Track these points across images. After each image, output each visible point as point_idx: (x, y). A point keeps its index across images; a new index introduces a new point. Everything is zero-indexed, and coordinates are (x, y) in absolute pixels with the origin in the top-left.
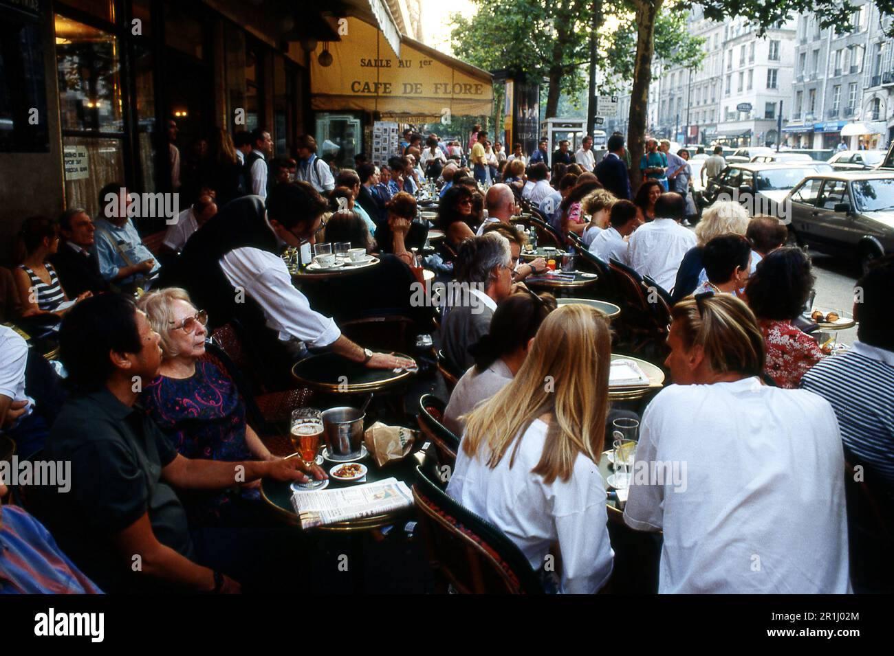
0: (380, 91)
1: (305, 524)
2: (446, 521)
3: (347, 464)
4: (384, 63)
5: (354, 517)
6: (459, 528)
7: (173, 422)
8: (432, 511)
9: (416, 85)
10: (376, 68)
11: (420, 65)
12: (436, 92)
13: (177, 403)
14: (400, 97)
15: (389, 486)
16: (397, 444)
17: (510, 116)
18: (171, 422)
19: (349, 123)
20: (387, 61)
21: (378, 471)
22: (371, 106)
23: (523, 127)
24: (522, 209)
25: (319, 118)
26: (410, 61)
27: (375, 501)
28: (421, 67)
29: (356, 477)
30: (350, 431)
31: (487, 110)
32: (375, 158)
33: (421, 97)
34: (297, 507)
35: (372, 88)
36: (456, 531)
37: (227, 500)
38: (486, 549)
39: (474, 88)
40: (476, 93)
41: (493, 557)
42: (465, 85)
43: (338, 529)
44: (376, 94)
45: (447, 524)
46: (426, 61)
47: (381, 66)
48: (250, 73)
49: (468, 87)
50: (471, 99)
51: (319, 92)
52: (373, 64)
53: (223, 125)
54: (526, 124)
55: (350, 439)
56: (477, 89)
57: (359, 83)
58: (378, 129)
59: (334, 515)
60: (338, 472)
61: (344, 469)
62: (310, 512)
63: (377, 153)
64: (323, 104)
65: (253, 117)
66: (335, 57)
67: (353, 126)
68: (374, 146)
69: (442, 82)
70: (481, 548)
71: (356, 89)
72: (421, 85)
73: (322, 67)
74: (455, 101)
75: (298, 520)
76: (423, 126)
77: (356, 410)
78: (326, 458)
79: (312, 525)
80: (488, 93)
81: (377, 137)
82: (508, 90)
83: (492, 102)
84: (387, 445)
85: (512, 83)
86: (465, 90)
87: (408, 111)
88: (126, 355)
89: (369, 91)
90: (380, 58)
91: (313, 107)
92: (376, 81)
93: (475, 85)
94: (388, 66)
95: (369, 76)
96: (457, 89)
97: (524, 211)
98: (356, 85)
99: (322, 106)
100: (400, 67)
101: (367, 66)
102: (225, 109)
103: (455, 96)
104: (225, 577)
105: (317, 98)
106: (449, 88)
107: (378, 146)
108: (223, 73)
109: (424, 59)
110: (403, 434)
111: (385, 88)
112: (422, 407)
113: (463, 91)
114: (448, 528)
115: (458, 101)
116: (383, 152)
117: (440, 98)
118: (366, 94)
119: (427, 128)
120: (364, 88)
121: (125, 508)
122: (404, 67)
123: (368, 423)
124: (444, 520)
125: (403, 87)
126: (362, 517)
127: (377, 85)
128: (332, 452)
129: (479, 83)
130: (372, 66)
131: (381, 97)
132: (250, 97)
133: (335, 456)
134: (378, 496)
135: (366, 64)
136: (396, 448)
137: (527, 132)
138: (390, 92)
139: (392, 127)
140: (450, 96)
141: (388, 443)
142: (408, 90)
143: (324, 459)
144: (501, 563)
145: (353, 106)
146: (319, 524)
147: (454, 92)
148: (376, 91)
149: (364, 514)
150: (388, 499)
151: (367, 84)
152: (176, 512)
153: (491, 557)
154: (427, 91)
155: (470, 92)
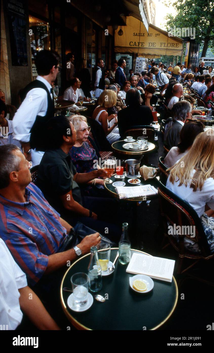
0: (140, 45)
1: (121, 198)
2: (171, 201)
3: (134, 179)
4: (142, 35)
5: (137, 196)
6: (175, 203)
7: (75, 161)
8: (166, 197)
9: (154, 43)
10: (139, 36)
11: (155, 35)
12: (161, 46)
13: (76, 155)
14: (147, 48)
15: (149, 187)
16: (151, 173)
17: (187, 56)
18: (74, 161)
19: (128, 58)
20: (143, 34)
21: (144, 182)
22: (136, 51)
23: (192, 60)
24: (191, 92)
25: (117, 56)
26: (152, 34)
27: (144, 192)
28: (156, 36)
29: (136, 183)
30: (135, 167)
31: (180, 54)
32: (136, 71)
33: (155, 48)
34: (117, 192)
35: (137, 44)
36: (174, 204)
37: (91, 188)
38: (184, 211)
39: (175, 44)
40: (176, 47)
41: (187, 214)
42: (172, 44)
43: (131, 200)
44: (138, 47)
45: (171, 202)
46: (158, 34)
47: (141, 36)
48: (93, 38)
49: (173, 44)
50: (174, 49)
51: (118, 46)
52: (138, 35)
53: (84, 57)
54: (193, 60)
55: (135, 170)
56: (177, 45)
57: (132, 42)
58: (138, 60)
59: (130, 195)
60: (130, 181)
61: (133, 180)
62: (122, 194)
63: (137, 69)
64: (119, 50)
65: (94, 55)
66: (124, 32)
67: (129, 59)
68: (136, 66)
69: (163, 42)
70: (183, 211)
71: (131, 45)
72: (155, 43)
73: (119, 36)
74: (168, 50)
75: (118, 196)
76: (153, 59)
77: (137, 160)
78: (126, 176)
79: (123, 198)
80: (180, 47)
81: (137, 63)
82: (187, 46)
83: (182, 51)
84: (148, 174)
85: (189, 43)
86: (172, 45)
87: (150, 53)
88: (68, 137)
89: (136, 45)
90: (141, 33)
91: (115, 51)
92: (139, 42)
93: (176, 43)
94: (143, 36)
95: (136, 39)
96: (169, 45)
97: (192, 93)
98: (131, 43)
99: (119, 51)
100: (148, 36)
101: (136, 36)
102: (85, 51)
103: (168, 48)
104: (93, 213)
105: (116, 48)
106: (166, 45)
107: (138, 67)
108: (85, 38)
109: (157, 34)
110: (153, 170)
111: (142, 44)
112: (160, 161)
113: (171, 46)
114: (171, 203)
115: (170, 50)
116: (139, 69)
117: (162, 49)
118: (135, 46)
119: (155, 60)
120: (134, 44)
121: (65, 188)
122: (149, 36)
123: (141, 165)
124: (170, 200)
125: (149, 44)
126: (140, 197)
127: (139, 43)
128: (128, 174)
129: (177, 43)
130: (137, 36)
131: (140, 48)
132: (93, 47)
133: (129, 176)
134: (145, 190)
135: (135, 35)
136: (151, 174)
137: (193, 63)
138: (144, 46)
139: (143, 59)
140: (166, 48)
141: (148, 173)
142: (150, 45)
143: (126, 177)
144: (189, 216)
145: (129, 51)
146: (125, 198)
147: (168, 46)
148: (138, 46)
149: (141, 196)
150: (148, 191)
151: (135, 43)
152: (78, 191)
153: (186, 214)
154: (158, 46)
155: (174, 47)
